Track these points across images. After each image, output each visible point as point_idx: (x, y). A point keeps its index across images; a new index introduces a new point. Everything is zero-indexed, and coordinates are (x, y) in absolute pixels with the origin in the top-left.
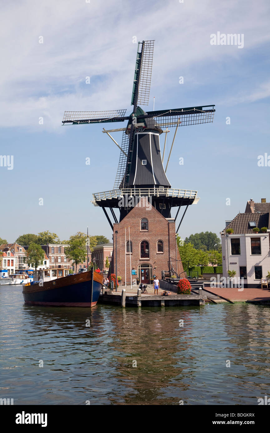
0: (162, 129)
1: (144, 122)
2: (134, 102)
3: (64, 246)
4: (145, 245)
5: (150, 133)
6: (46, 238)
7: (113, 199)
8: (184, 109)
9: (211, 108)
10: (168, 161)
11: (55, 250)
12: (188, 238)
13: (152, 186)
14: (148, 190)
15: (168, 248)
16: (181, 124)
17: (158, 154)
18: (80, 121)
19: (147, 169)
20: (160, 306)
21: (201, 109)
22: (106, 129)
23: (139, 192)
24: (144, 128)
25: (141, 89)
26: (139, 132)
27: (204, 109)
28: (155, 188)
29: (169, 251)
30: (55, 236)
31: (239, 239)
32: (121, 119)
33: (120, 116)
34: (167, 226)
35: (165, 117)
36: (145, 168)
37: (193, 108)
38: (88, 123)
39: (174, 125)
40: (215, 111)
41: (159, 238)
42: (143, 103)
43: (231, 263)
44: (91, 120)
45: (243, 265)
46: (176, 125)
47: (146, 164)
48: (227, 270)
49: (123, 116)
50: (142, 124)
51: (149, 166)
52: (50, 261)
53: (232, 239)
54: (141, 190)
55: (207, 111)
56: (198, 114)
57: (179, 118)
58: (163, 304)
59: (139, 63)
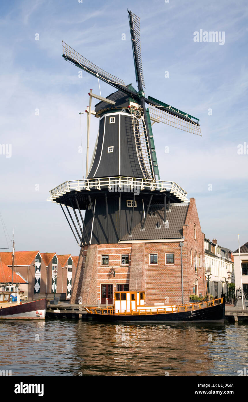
29: (203, 267)
34: (201, 237)
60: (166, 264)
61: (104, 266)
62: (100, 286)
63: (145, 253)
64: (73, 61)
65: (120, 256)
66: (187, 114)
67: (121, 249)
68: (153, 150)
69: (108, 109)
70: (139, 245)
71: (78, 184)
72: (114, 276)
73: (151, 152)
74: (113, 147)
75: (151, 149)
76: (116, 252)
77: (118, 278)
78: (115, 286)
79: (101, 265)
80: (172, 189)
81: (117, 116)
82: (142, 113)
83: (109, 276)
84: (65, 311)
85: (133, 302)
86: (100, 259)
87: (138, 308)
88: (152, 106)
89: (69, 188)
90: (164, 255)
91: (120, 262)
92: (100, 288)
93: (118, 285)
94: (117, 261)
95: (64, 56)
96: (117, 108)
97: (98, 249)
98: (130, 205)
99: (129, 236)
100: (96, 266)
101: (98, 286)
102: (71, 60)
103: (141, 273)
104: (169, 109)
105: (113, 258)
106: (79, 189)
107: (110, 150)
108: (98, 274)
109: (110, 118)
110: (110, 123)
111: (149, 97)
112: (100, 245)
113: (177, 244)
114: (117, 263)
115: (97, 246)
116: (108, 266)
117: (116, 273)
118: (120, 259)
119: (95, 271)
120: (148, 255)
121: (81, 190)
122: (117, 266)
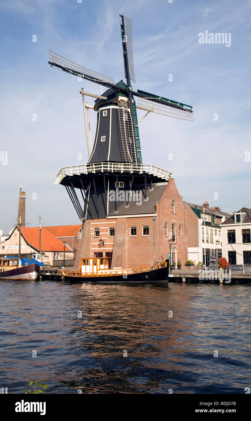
8: (171, 101)
15: (184, 234)
29: (185, 237)
34: (183, 211)
37: (177, 103)
60: (143, 235)
61: (96, 238)
62: (93, 254)
63: (127, 226)
64: (59, 66)
65: (108, 229)
66: (179, 103)
67: (109, 223)
68: (137, 138)
69: (101, 103)
70: (122, 219)
71: (70, 170)
72: (103, 246)
73: (135, 140)
74: (105, 137)
75: (135, 137)
76: (105, 225)
77: (106, 247)
78: (104, 254)
79: (94, 237)
80: (150, 171)
81: (109, 110)
82: (128, 105)
83: (100, 246)
84: (53, 274)
85: (95, 267)
86: (93, 232)
87: (99, 271)
88: (142, 98)
89: (65, 173)
90: (141, 227)
91: (108, 234)
92: (93, 255)
93: (106, 253)
94: (105, 233)
95: (50, 63)
96: (109, 102)
97: (92, 224)
98: (118, 186)
99: (115, 212)
100: (90, 238)
101: (91, 254)
102: (57, 65)
103: (122, 243)
104: (160, 99)
105: (103, 230)
106: (71, 174)
107: (103, 139)
108: (92, 244)
109: (104, 112)
110: (104, 115)
111: (138, 90)
112: (93, 220)
113: (151, 218)
114: (105, 234)
115: (91, 221)
116: (99, 238)
117: (105, 243)
118: (108, 232)
119: (89, 242)
120: (129, 227)
121: (73, 175)
122: (106, 237)
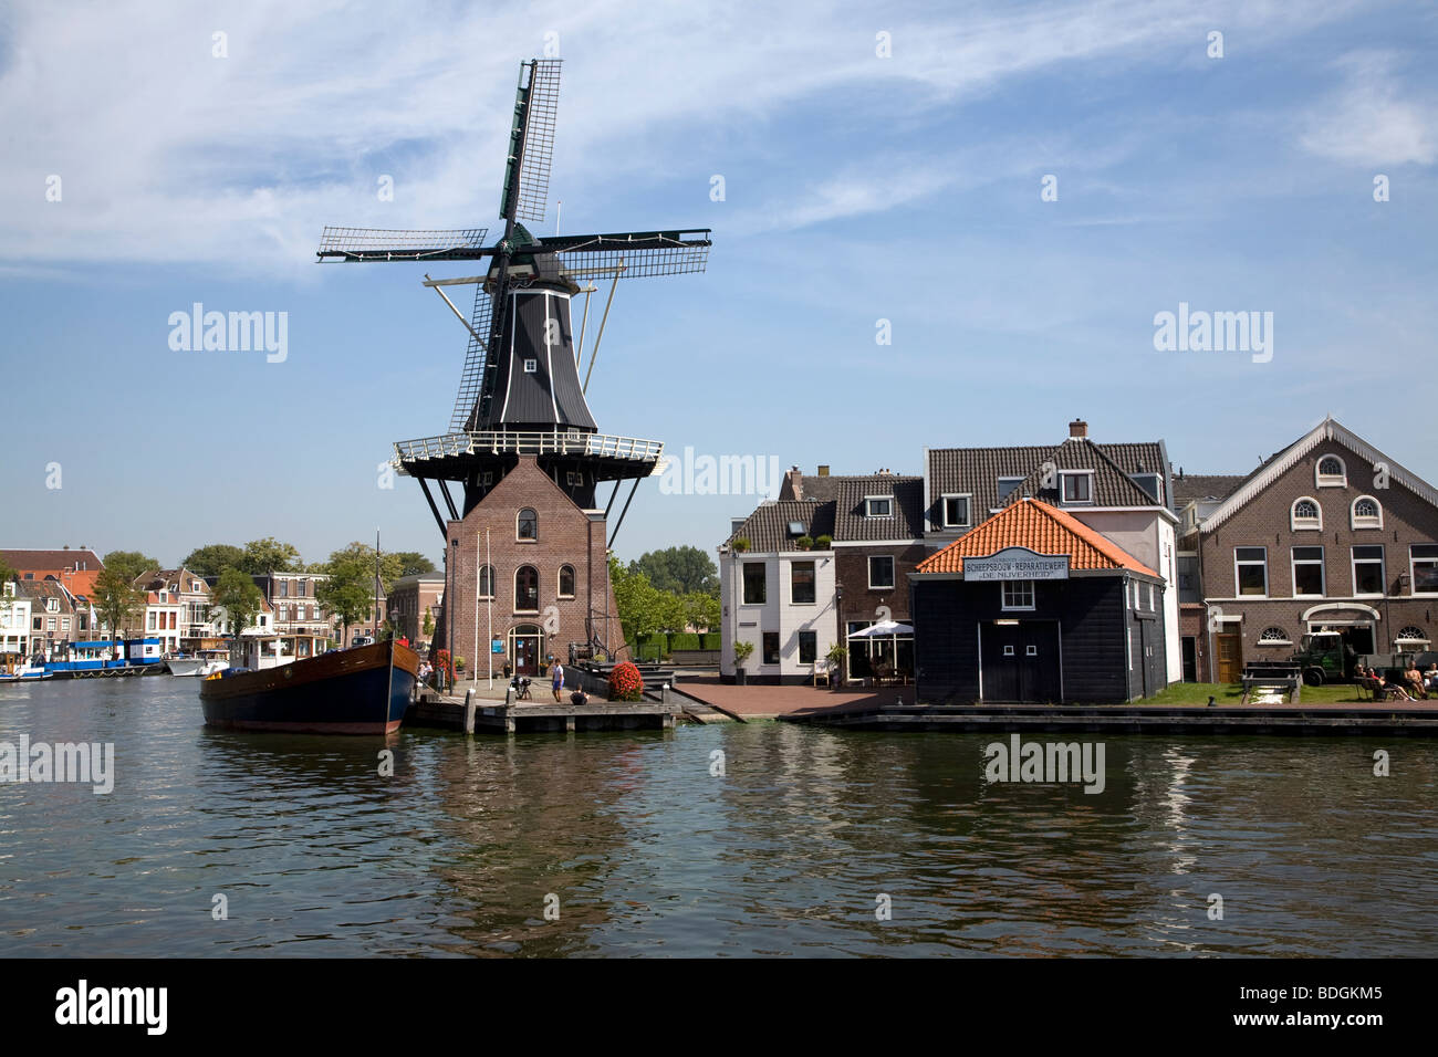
0: (579, 283)
1: (532, 262)
2: (508, 210)
3: (314, 579)
4: (528, 577)
5: (547, 292)
6: (266, 555)
7: (447, 456)
8: (635, 235)
9: (700, 237)
10: (592, 363)
11: (291, 589)
12: (637, 561)
13: (549, 426)
14: (539, 436)
15: (585, 587)
16: (625, 274)
17: (565, 345)
18: (365, 253)
19: (536, 384)
20: (563, 730)
21: (677, 239)
22: (433, 278)
23: (515, 442)
24: (531, 278)
25: (526, 180)
26: (519, 287)
27: (683, 237)
28: (556, 432)
29: (589, 594)
30: (291, 551)
31: (763, 565)
32: (473, 254)
33: (471, 247)
34: (585, 529)
35: (585, 253)
36: (532, 380)
37: (656, 234)
38: (386, 259)
39: (608, 275)
40: (710, 243)
41: (565, 561)
42: (531, 216)
43: (742, 625)
44: (393, 252)
45: (771, 629)
46: (614, 275)
47: (535, 370)
48: (733, 641)
49: (477, 246)
50: (528, 269)
51: (541, 377)
52: (277, 618)
53: (747, 566)
54: (521, 436)
55: (691, 244)
56: (668, 250)
57: (622, 259)
58: (571, 725)
59: (522, 114)
64: (338, 254)
66: (662, 232)
95: (318, 254)
